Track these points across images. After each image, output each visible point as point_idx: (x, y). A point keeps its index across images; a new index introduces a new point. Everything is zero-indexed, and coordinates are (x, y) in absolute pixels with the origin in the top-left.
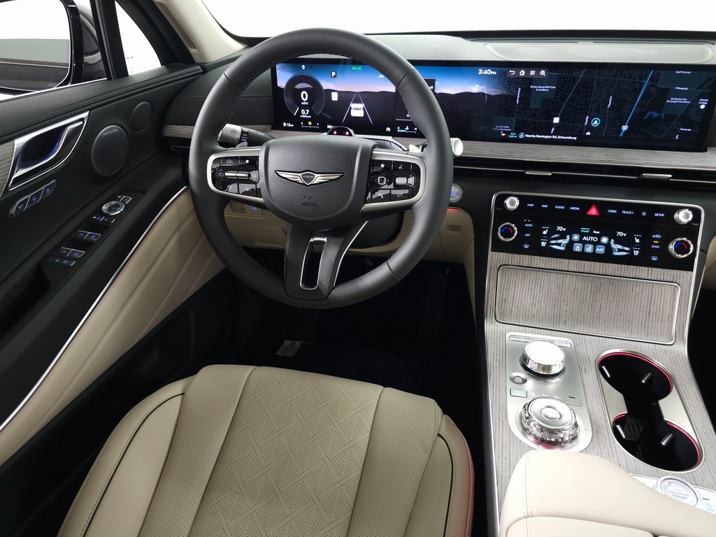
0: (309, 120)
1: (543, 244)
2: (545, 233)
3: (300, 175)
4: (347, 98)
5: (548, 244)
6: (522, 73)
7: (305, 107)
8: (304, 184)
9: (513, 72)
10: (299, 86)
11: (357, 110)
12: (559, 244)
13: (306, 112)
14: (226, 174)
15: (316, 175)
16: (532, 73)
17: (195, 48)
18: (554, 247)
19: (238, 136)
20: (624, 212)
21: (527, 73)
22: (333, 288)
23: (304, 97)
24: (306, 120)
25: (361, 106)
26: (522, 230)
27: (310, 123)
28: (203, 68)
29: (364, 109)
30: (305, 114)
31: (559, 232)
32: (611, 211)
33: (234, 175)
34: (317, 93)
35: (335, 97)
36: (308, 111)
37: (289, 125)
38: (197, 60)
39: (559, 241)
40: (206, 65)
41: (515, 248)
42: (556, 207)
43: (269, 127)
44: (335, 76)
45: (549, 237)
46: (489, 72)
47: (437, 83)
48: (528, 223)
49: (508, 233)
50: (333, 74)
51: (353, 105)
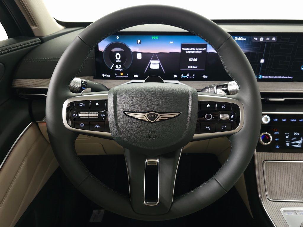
0: (121, 72)
1: (288, 145)
2: (287, 137)
3: (146, 114)
4: (147, 57)
5: (291, 144)
6: (262, 39)
7: (118, 64)
8: (149, 122)
9: (256, 39)
10: (114, 50)
11: (155, 65)
12: (297, 144)
13: (119, 67)
14: (80, 115)
15: (159, 115)
16: (268, 39)
17: (36, 26)
18: (294, 146)
19: (79, 85)
21: (265, 39)
22: (173, 203)
23: (118, 57)
24: (119, 72)
25: (158, 62)
26: (274, 137)
27: (122, 74)
28: (41, 39)
29: (159, 64)
30: (118, 68)
31: (295, 136)
33: (87, 115)
34: (127, 54)
35: (139, 56)
36: (120, 66)
37: (107, 76)
38: (36, 34)
39: (297, 142)
40: (43, 37)
41: (270, 149)
42: (291, 120)
43: (92, 77)
44: (140, 43)
45: (290, 140)
46: (241, 39)
47: (208, 46)
48: (276, 132)
49: (266, 139)
50: (139, 41)
51: (152, 62)
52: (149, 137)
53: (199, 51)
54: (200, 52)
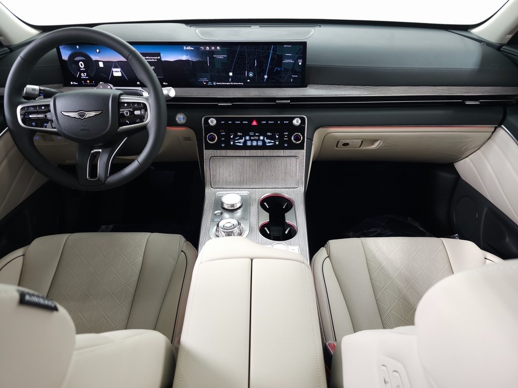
0: (87, 80)
1: (232, 143)
2: (232, 137)
3: (77, 113)
4: (109, 65)
5: (234, 143)
6: (208, 48)
7: (83, 72)
8: (80, 118)
9: (202, 48)
10: (77, 59)
11: (117, 72)
12: (240, 143)
14: (30, 116)
15: (86, 113)
16: (213, 48)
17: (2, 36)
18: (237, 144)
19: (37, 93)
20: (269, 122)
21: (210, 48)
22: (108, 177)
23: (82, 65)
24: (85, 80)
25: (119, 70)
26: (220, 136)
27: (88, 82)
28: (9, 49)
29: (121, 71)
30: (84, 75)
31: (239, 136)
32: (263, 122)
33: (35, 116)
34: (89, 62)
35: (101, 65)
36: (85, 74)
37: (75, 83)
38: (5, 44)
39: (240, 141)
40: (12, 47)
41: (217, 147)
42: (236, 122)
43: (61, 85)
44: (99, 52)
45: (234, 139)
46: (189, 48)
47: (161, 55)
48: (223, 132)
49: (212, 139)
50: (98, 51)
51: (114, 70)
52: (83, 130)
53: (154, 59)
54: (156, 60)
